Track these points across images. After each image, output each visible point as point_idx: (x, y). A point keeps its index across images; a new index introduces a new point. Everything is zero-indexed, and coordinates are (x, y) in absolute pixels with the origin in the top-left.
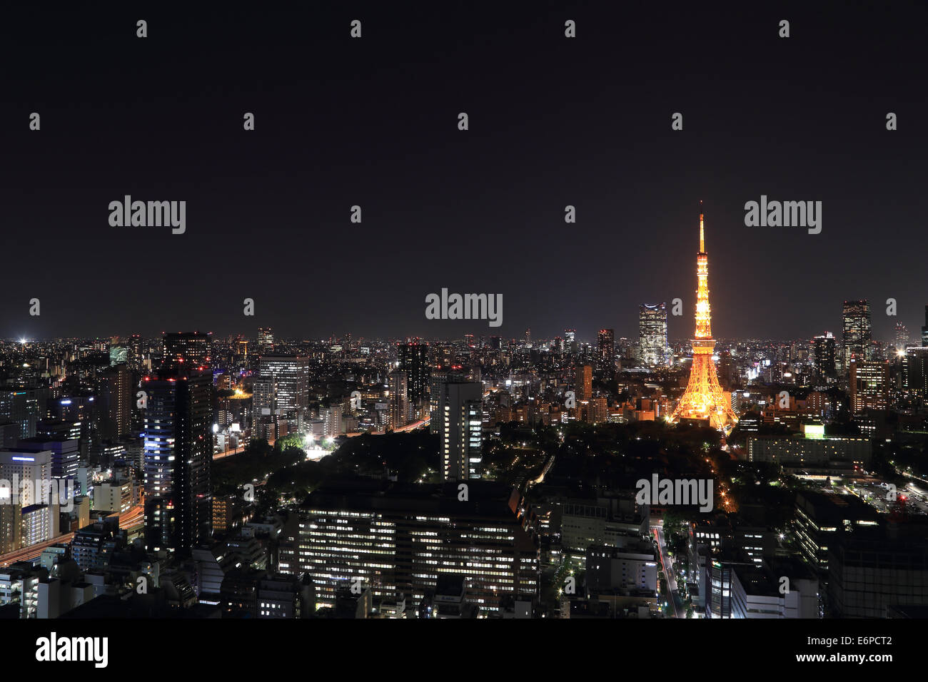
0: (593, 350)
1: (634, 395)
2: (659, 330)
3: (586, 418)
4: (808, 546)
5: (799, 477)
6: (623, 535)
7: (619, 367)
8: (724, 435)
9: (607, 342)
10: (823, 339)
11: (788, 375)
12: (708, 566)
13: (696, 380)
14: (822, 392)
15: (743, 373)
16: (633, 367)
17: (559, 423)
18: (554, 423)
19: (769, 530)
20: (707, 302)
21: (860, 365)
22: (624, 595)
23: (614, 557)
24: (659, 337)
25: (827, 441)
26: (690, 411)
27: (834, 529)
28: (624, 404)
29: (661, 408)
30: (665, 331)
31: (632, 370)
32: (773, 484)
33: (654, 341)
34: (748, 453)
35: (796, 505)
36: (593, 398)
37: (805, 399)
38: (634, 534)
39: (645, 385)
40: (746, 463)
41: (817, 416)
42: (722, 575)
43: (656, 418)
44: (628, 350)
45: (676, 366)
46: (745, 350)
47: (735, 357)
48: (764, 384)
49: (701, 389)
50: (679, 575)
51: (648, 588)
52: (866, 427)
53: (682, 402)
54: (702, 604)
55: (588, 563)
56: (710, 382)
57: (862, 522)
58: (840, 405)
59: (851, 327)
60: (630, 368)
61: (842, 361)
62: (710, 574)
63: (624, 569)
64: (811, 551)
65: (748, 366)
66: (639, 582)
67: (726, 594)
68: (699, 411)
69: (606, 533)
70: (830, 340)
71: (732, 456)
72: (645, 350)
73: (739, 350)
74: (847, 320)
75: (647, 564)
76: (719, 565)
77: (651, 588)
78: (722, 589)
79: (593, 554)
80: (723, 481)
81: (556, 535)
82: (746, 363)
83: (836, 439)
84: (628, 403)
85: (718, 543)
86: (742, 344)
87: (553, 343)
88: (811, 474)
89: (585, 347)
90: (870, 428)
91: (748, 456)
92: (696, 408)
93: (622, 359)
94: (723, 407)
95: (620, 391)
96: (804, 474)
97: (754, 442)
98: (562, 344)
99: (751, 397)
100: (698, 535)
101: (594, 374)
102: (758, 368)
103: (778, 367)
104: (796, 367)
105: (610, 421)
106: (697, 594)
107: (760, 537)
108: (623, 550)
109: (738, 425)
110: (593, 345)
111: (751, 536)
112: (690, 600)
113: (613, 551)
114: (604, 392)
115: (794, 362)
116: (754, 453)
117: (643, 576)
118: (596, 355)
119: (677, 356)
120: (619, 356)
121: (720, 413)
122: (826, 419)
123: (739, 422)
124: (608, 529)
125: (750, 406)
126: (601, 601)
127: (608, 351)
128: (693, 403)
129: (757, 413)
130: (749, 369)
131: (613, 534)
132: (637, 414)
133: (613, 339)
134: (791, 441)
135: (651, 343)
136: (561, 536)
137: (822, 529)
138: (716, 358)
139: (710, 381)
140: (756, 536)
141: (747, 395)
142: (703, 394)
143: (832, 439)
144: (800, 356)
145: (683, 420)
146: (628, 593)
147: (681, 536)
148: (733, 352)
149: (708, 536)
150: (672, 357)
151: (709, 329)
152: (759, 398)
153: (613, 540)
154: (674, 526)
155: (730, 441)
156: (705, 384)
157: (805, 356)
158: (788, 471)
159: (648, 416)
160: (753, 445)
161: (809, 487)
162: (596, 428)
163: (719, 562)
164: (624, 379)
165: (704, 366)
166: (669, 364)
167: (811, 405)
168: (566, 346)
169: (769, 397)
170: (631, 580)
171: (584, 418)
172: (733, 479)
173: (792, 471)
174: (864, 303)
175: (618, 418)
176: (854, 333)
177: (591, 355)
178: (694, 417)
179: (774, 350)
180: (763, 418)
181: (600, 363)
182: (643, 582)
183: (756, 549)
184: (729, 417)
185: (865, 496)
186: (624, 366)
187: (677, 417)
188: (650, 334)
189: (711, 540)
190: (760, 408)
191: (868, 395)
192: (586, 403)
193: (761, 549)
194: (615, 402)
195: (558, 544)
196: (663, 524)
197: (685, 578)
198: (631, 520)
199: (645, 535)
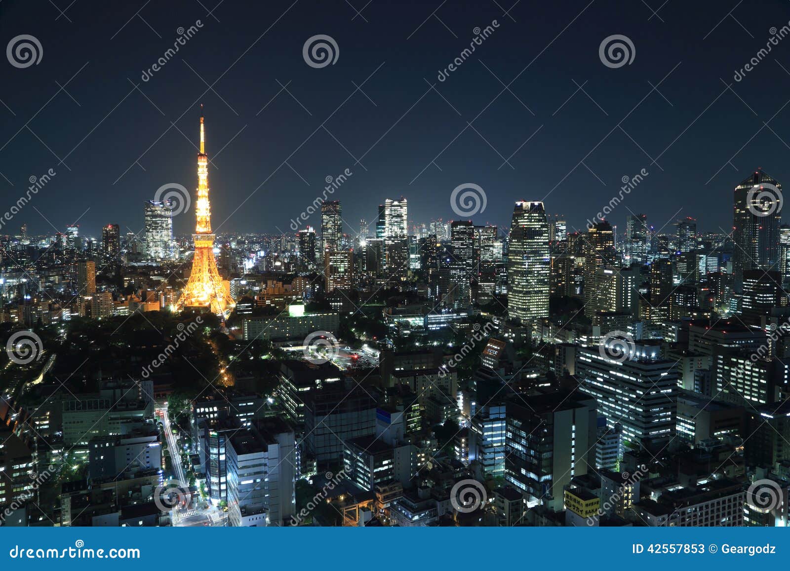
0: (98, 246)
1: (140, 287)
2: (164, 225)
3: (90, 313)
4: (290, 405)
5: (285, 349)
6: (127, 422)
7: (126, 262)
8: (224, 319)
9: (113, 237)
10: (305, 233)
11: (278, 264)
12: (206, 437)
13: (198, 271)
14: (304, 277)
15: (241, 263)
16: (140, 261)
17: (61, 321)
18: (54, 320)
19: (259, 397)
20: (207, 199)
21: (333, 254)
22: (128, 478)
23: (118, 444)
24: (165, 232)
25: (306, 317)
26: (193, 300)
27: (308, 389)
28: (129, 297)
29: (166, 298)
30: (170, 226)
31: (139, 264)
32: (264, 357)
33: (160, 235)
34: (244, 334)
35: (280, 373)
36: (97, 293)
37: (290, 283)
38: (139, 420)
39: (151, 277)
40: (243, 342)
41: (300, 297)
42: (219, 442)
43: (161, 307)
44: (135, 245)
45: (181, 259)
46: (244, 243)
47: (235, 250)
48: (258, 272)
49: (203, 279)
50: (182, 449)
51: (152, 467)
52: (336, 304)
53: (185, 291)
54: (203, 471)
55: (91, 457)
56: (210, 273)
57: (329, 380)
58: (318, 287)
59: (327, 223)
60: (136, 262)
61: (321, 251)
62: (208, 443)
63: (128, 454)
64: (293, 409)
65: (245, 257)
66: (143, 464)
67: (222, 458)
68: (201, 299)
69: (110, 423)
70: (312, 234)
71: (230, 337)
72: (151, 244)
73: (239, 243)
74: (325, 217)
75: (150, 445)
76: (216, 434)
77: (156, 467)
78: (219, 454)
79: (96, 446)
80: (222, 359)
81: (57, 433)
82: (243, 254)
83: (313, 315)
84: (133, 296)
85: (216, 415)
86: (242, 238)
87: (54, 239)
88: (294, 345)
89: (90, 243)
90: (339, 304)
91: (244, 336)
92: (198, 297)
93: (128, 253)
94: (222, 294)
95: (126, 284)
96: (288, 346)
97: (249, 323)
98: (64, 239)
99: (248, 284)
100: (198, 410)
101: (98, 269)
102: (254, 259)
103: (270, 257)
104: (285, 257)
105: (116, 314)
106: (199, 463)
107: (252, 404)
108: (128, 436)
109: (236, 309)
110: (99, 241)
111: (244, 404)
112: (193, 469)
113: (117, 439)
114: (109, 286)
115: (284, 252)
116: (248, 333)
117: (148, 457)
118: (101, 250)
119: (182, 249)
120: (125, 251)
121: (220, 300)
122: (307, 299)
123: (237, 307)
124: (112, 419)
125: (246, 292)
126: (105, 489)
127: (114, 246)
128: (195, 292)
129: (251, 298)
130: (246, 259)
131: (118, 423)
132: (142, 306)
133: (118, 234)
134: (278, 320)
135: (157, 238)
136: (62, 434)
137: (300, 390)
138: (217, 251)
139: (210, 271)
140: (249, 404)
141: (244, 282)
142: (204, 284)
143: (310, 315)
144: (289, 247)
145: (187, 309)
146: (133, 476)
147: (185, 414)
148: (233, 245)
149: (207, 410)
150: (178, 251)
151: (209, 225)
152: (254, 285)
153: (118, 428)
154: (178, 406)
155: (229, 323)
156: (206, 275)
157: (293, 247)
158: (277, 345)
159: (154, 307)
160: (248, 326)
161: (292, 356)
162: (100, 322)
163: (216, 432)
164: (130, 273)
165: (205, 258)
166: (175, 256)
167: (295, 288)
168: (69, 241)
169: (262, 283)
170: (136, 463)
171: (88, 313)
172: (231, 357)
173: (280, 345)
174: (337, 203)
175: (123, 310)
176: (330, 228)
177: (95, 250)
178: (196, 305)
179: (268, 243)
180: (256, 301)
181: (106, 258)
182: (148, 462)
183: (248, 414)
184: (228, 303)
185: (334, 359)
186: (130, 260)
187: (181, 306)
188: (156, 228)
189: (209, 413)
190: (255, 293)
191: (338, 278)
192: (90, 298)
193: (253, 414)
194: (121, 295)
195: (60, 443)
196: (168, 406)
197: (189, 451)
198: (136, 407)
199: (149, 418)
